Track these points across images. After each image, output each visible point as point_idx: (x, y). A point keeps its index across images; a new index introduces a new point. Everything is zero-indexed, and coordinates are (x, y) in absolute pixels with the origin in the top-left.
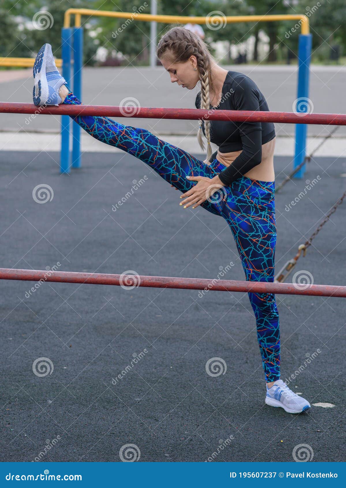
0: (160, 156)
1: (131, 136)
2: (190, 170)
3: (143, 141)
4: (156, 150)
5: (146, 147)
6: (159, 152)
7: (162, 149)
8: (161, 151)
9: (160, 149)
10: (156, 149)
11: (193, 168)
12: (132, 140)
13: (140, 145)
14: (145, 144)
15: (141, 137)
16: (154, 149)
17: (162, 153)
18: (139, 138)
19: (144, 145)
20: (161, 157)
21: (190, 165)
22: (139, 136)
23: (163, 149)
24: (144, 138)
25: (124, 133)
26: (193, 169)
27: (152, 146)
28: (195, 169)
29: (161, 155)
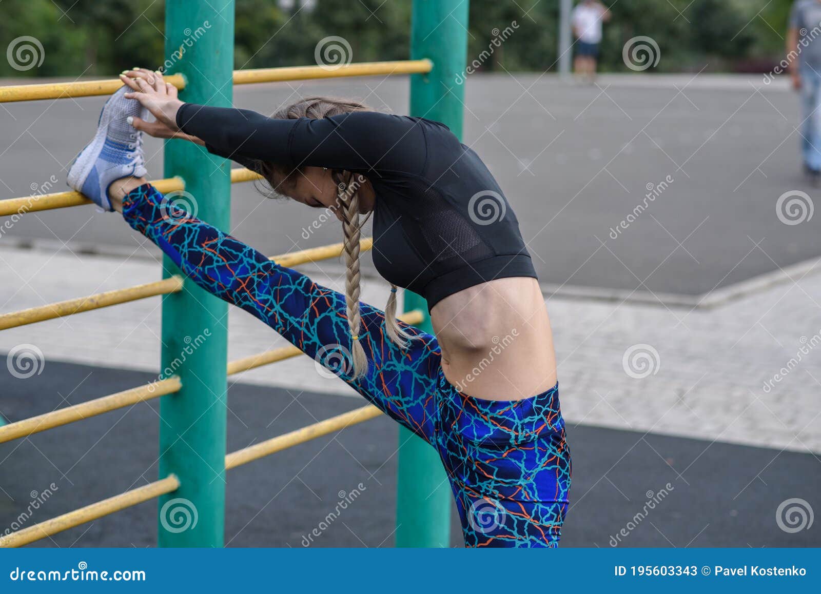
0: (308, 342)
1: (257, 292)
2: (377, 369)
3: (277, 307)
4: (300, 329)
5: (280, 323)
6: (306, 332)
7: (312, 324)
8: (309, 331)
9: (307, 328)
10: (299, 327)
11: (382, 364)
12: (255, 302)
13: (270, 314)
14: (281, 314)
15: (275, 298)
16: (296, 325)
17: (313, 335)
18: (271, 298)
19: (277, 316)
20: (310, 343)
21: (377, 358)
22: (272, 293)
23: (315, 326)
24: (281, 300)
25: (244, 285)
26: (384, 367)
27: (292, 319)
28: (389, 366)
29: (309, 339)
